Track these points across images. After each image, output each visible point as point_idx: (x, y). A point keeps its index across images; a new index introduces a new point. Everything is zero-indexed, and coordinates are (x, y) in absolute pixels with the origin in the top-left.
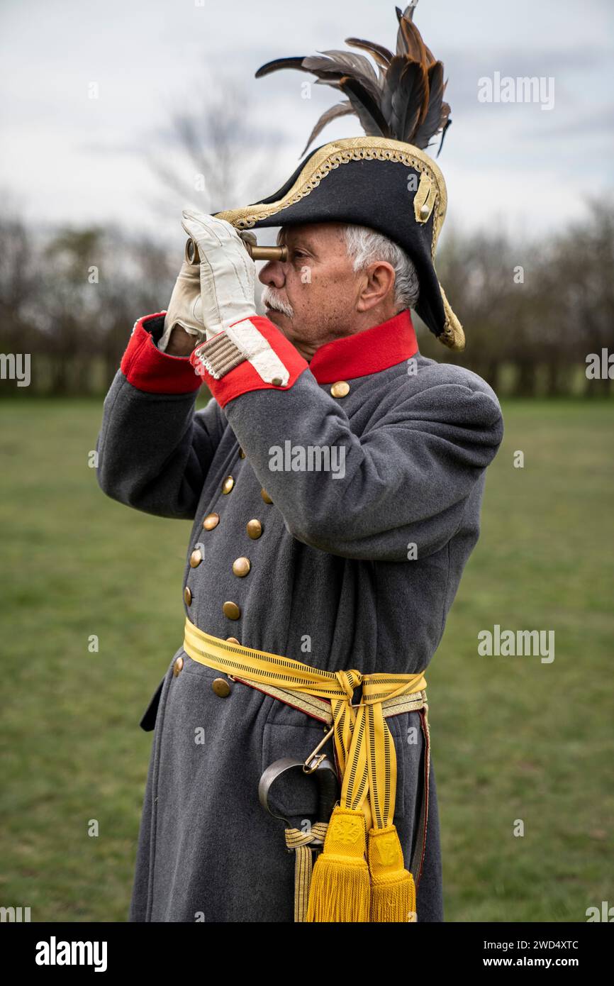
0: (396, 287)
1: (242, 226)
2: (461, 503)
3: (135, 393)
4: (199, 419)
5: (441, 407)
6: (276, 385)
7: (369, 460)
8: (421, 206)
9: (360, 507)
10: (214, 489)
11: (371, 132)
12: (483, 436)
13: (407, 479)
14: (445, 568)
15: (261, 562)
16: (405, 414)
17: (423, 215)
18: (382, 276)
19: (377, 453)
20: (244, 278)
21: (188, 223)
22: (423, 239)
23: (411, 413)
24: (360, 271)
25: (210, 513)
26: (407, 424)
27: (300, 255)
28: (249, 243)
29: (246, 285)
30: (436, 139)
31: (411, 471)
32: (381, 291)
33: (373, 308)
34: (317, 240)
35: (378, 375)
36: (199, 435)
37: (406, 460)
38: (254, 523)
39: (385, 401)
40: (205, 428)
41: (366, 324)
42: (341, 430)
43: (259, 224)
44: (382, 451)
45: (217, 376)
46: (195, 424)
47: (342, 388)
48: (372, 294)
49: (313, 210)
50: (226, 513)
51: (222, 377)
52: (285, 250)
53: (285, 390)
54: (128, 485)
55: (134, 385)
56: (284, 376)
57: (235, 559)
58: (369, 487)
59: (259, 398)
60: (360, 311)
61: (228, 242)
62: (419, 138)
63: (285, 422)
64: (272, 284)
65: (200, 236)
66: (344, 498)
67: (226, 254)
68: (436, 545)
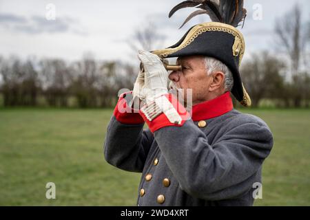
0: (224, 82)
1: (163, 57)
2: (255, 174)
3: (119, 124)
4: (145, 133)
5: (247, 133)
6: (176, 124)
7: (217, 157)
8: (235, 49)
9: (214, 179)
10: (150, 163)
11: (214, 20)
12: (264, 145)
13: (234, 166)
14: (248, 200)
15: (169, 198)
16: (232, 136)
17: (236, 53)
18: (219, 77)
19: (220, 154)
20: (162, 78)
21: (140, 56)
22: (236, 63)
23: (234, 136)
24: (210, 75)
25: (148, 173)
26: (232, 140)
27: (185, 68)
28: (165, 64)
29: (163, 81)
30: (241, 23)
31: (235, 162)
32: (218, 83)
33: (215, 90)
34: (193, 63)
35: (218, 118)
36: (145, 140)
37: (233, 157)
38: (166, 180)
39: (221, 129)
40: (147, 136)
41: (212, 97)
42: (204, 144)
43: (169, 56)
44: (222, 153)
45: (150, 120)
46: (143, 134)
47: (203, 123)
48: (214, 85)
49: (191, 51)
50: (154, 175)
51: (153, 120)
52: (180, 67)
53: (180, 126)
54: (116, 159)
55: (119, 120)
56: (179, 120)
57: (158, 195)
58: (217, 170)
59: (169, 129)
60: (210, 91)
61: (156, 63)
62: (234, 23)
63: (180, 140)
64: (174, 80)
65: (145, 61)
66: (206, 175)
67: (155, 68)
68: (245, 192)
